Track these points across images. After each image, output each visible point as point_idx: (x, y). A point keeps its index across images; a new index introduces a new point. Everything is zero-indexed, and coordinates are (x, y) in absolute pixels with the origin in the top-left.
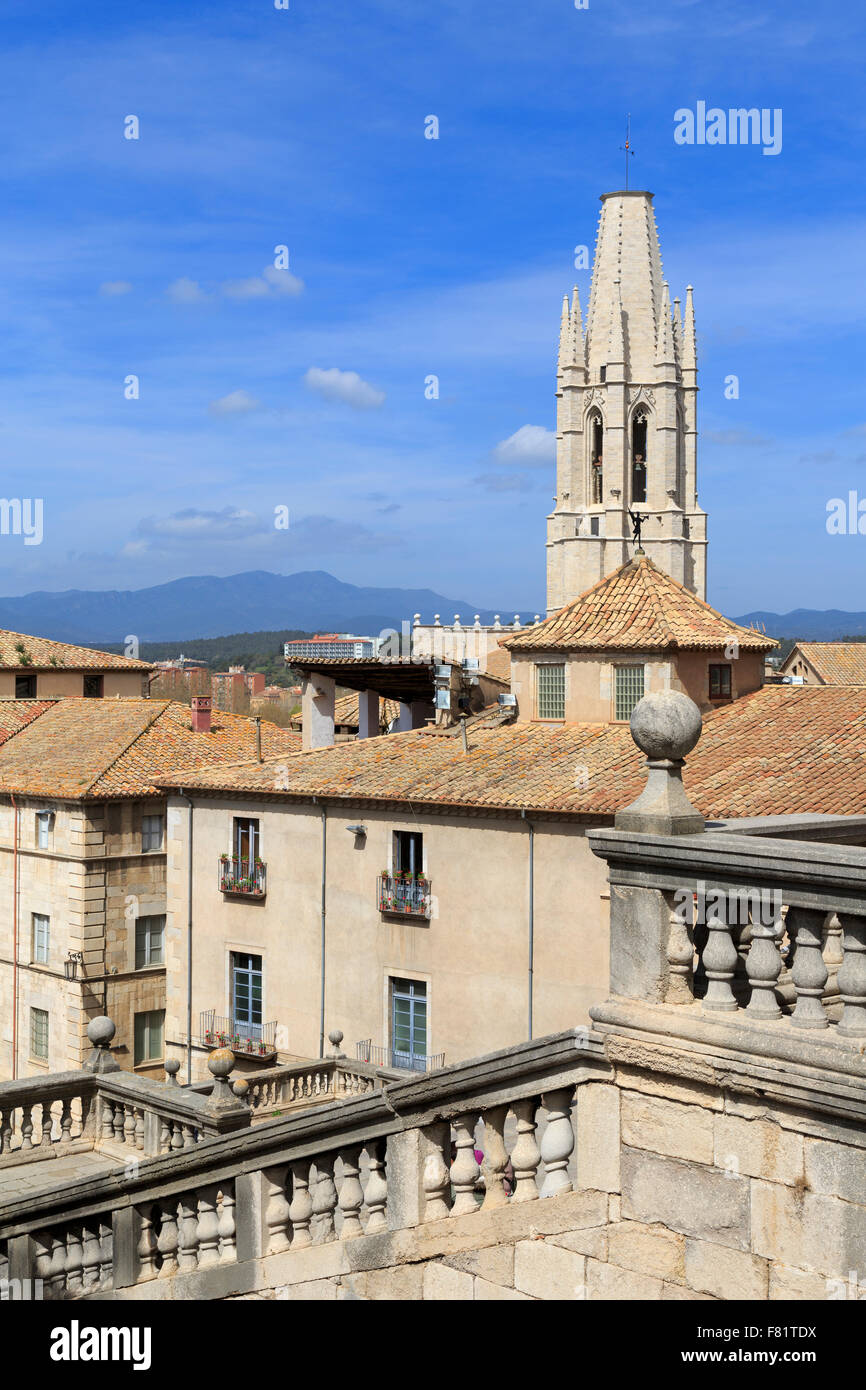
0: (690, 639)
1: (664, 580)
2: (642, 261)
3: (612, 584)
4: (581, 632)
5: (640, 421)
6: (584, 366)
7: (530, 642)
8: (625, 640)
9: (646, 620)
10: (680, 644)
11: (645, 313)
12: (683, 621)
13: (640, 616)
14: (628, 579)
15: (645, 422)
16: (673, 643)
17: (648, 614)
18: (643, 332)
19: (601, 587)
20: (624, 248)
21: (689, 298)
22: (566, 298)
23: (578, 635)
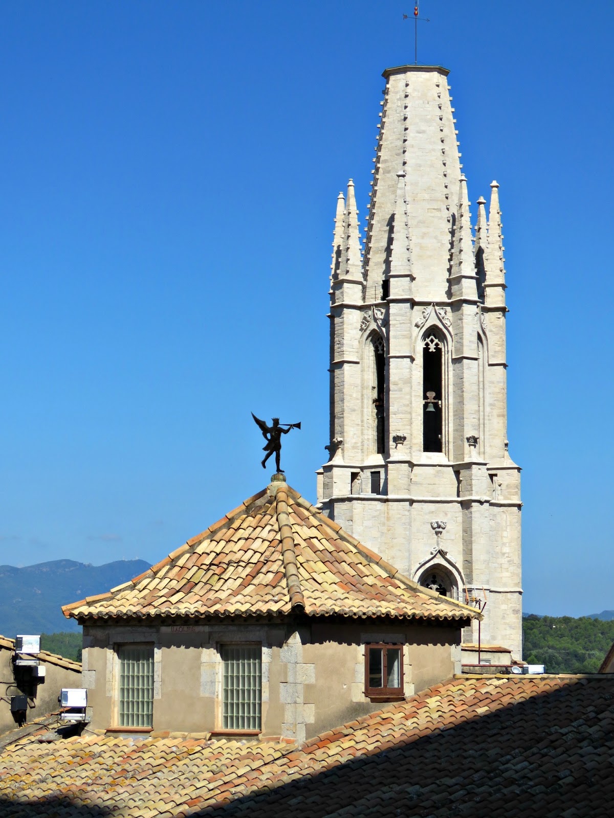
0: (330, 602)
1: (311, 518)
2: (433, 150)
3: (236, 525)
4: (181, 595)
5: (432, 348)
6: (361, 279)
7: (107, 610)
8: (237, 605)
9: (271, 576)
10: (308, 610)
11: (438, 214)
12: (330, 577)
13: (264, 570)
14: (259, 516)
15: (439, 350)
16: (298, 609)
17: (275, 567)
18: (436, 238)
19: (220, 529)
20: (410, 135)
21: (495, 197)
22: (341, 196)
23: (174, 599)
